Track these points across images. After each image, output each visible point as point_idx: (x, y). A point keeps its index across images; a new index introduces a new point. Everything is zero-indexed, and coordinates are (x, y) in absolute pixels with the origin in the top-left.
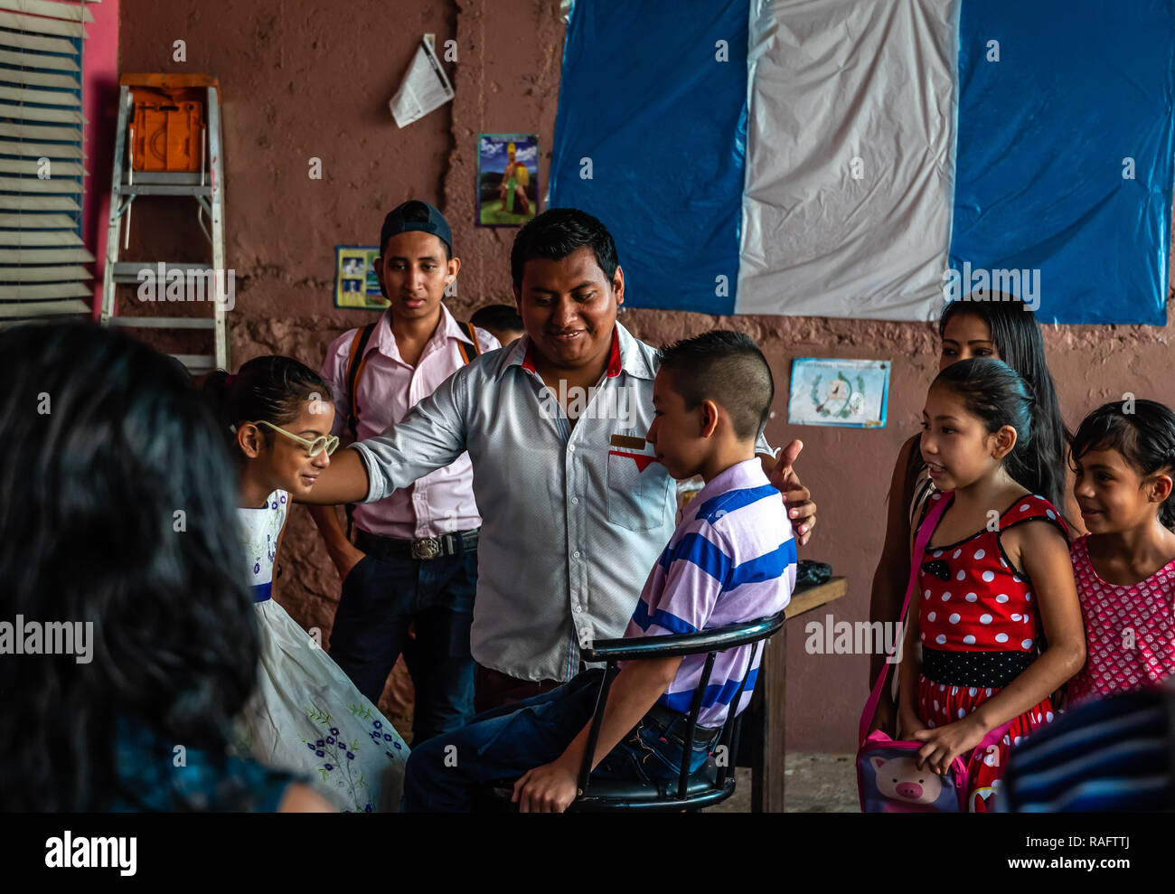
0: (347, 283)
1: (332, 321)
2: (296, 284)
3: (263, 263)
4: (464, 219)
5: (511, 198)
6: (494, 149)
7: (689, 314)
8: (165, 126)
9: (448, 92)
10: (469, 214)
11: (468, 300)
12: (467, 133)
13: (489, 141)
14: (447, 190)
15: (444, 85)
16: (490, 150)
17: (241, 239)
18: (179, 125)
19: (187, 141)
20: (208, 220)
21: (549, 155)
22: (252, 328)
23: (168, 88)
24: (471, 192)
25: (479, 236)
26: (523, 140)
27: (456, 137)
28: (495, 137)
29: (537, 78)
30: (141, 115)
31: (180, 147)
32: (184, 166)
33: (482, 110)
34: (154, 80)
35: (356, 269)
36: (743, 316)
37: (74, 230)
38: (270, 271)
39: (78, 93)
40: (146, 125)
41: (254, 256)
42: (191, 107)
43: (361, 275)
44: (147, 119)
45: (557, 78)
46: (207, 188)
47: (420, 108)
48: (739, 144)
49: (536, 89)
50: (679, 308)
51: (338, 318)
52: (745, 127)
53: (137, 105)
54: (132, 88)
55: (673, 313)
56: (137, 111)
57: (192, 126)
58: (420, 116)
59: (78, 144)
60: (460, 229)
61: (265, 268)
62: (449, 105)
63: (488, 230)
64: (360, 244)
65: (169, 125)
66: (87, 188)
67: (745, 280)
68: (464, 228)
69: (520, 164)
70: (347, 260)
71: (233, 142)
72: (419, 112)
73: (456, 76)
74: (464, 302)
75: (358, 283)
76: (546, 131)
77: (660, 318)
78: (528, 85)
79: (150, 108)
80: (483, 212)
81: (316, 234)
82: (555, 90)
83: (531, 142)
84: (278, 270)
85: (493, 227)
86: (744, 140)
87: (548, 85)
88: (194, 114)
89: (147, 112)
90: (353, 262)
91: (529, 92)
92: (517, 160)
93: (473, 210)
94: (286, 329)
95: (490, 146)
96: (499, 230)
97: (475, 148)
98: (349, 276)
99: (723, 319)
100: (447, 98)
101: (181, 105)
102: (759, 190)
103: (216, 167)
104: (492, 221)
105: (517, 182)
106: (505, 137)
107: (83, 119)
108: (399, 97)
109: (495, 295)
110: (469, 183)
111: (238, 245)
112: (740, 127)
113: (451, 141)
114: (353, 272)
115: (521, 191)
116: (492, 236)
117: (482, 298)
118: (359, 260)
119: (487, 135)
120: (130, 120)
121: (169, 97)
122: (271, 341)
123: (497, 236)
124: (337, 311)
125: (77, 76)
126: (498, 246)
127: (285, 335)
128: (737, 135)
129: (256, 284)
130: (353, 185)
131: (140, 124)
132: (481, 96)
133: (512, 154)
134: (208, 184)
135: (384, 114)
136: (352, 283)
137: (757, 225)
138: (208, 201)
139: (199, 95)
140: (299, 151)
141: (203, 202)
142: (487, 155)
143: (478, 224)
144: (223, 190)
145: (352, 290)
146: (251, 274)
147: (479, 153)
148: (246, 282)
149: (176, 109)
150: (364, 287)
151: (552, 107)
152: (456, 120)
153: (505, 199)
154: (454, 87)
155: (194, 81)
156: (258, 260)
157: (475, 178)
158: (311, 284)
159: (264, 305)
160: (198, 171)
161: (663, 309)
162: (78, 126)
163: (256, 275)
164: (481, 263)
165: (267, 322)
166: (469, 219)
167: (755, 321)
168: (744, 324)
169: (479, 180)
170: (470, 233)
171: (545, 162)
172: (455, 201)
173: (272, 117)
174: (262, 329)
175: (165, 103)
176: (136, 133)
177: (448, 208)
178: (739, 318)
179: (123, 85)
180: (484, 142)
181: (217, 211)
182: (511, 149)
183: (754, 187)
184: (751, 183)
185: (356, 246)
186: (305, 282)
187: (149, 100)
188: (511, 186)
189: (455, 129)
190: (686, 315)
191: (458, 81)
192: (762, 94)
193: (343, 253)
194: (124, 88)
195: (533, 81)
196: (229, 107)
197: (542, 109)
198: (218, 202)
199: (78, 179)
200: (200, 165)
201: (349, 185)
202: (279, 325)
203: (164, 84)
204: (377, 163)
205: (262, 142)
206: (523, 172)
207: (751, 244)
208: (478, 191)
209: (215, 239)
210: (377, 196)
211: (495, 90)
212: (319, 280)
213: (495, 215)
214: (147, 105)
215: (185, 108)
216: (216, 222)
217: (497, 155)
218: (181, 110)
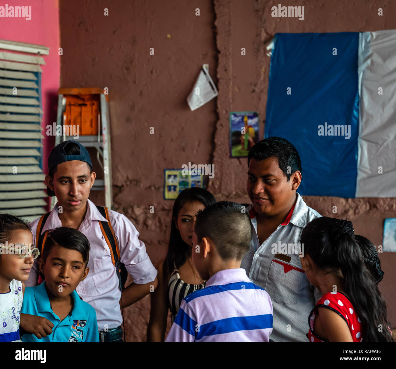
0: (169, 187)
1: (163, 207)
2: (146, 188)
3: (130, 178)
4: (224, 154)
5: (246, 143)
6: (237, 119)
7: (334, 198)
8: (80, 114)
9: (215, 92)
10: (227, 152)
11: (227, 194)
12: (224, 112)
13: (235, 116)
14: (216, 140)
15: (213, 89)
16: (236, 120)
17: (120, 167)
18: (87, 112)
19: (91, 121)
20: (101, 158)
21: (264, 122)
22: (125, 210)
23: (82, 95)
24: (227, 141)
25: (232, 163)
26: (251, 115)
27: (220, 114)
28: (238, 114)
29: (257, 84)
30: (69, 109)
31: (88, 124)
32: (90, 132)
33: (231, 101)
34: (75, 91)
35: (174, 181)
36: (360, 198)
37: (37, 165)
38: (133, 183)
39: (37, 99)
40: (72, 113)
41: (125, 176)
42: (93, 104)
43: (176, 183)
44: (72, 110)
45: (267, 84)
46: (101, 143)
47: (202, 100)
48: (355, 113)
49: (257, 90)
50: (329, 195)
51: (166, 205)
52: (358, 104)
53: (68, 104)
54: (65, 96)
55: (325, 198)
56: (67, 107)
57: (94, 113)
58: (202, 104)
59: (38, 123)
60: (222, 160)
61: (131, 181)
62: (216, 99)
63: (236, 160)
64: (176, 168)
65: (83, 113)
66: (43, 144)
67: (361, 180)
68: (224, 159)
69: (250, 126)
70: (169, 176)
71: (115, 121)
72: (201, 102)
73: (219, 84)
74: (225, 195)
75: (175, 187)
76: (262, 109)
77: (319, 200)
78: (253, 88)
79: (73, 105)
80: (233, 151)
81: (155, 164)
82: (266, 90)
83: (255, 115)
84: (137, 182)
85: (238, 158)
86: (358, 111)
87: (263, 87)
88: (95, 107)
89: (72, 107)
90: (172, 177)
91: (254, 91)
92: (249, 124)
93: (228, 150)
94: (141, 211)
95: (236, 118)
96: (241, 159)
97: (228, 119)
98: (170, 184)
99: (350, 200)
100: (213, 95)
101: (88, 103)
102: (367, 135)
103: (105, 132)
104: (238, 155)
105: (249, 135)
106: (242, 113)
107: (41, 111)
108: (191, 96)
109: (240, 191)
110: (226, 136)
111: (118, 170)
112: (356, 104)
113: (217, 117)
114: (172, 182)
115: (251, 140)
116: (238, 163)
117: (234, 193)
118: (175, 176)
119: (234, 113)
120: (64, 111)
121: (83, 100)
122: (134, 217)
123: (240, 163)
124: (166, 202)
125: (37, 90)
126: (241, 167)
127: (142, 213)
128: (354, 108)
129: (127, 189)
130: (171, 139)
131: (69, 114)
132: (230, 94)
133: (246, 122)
134: (101, 141)
135: (185, 104)
136: (172, 188)
137: (366, 153)
138: (102, 149)
139: (96, 98)
140: (146, 124)
141: (99, 150)
142: (234, 123)
143: (231, 157)
144: (110, 144)
145: (172, 191)
146: (124, 184)
147: (230, 122)
148: (123, 188)
149: (85, 105)
150: (178, 189)
151: (265, 98)
152: (219, 106)
153: (243, 144)
154: (218, 89)
155: (94, 91)
156: (128, 178)
157: (229, 134)
158: (153, 188)
159: (131, 199)
160: (97, 135)
161: (320, 195)
162: (38, 115)
163: (127, 185)
164: (233, 176)
165: (132, 208)
166: (227, 154)
167: (366, 201)
168: (360, 202)
169: (231, 135)
170: (227, 161)
171: (262, 125)
172: (220, 145)
173: (132, 107)
174: (130, 211)
175: (81, 102)
176: (67, 118)
177: (217, 149)
178: (358, 199)
179: (61, 94)
180: (232, 116)
181: (106, 154)
182: (246, 119)
183: (364, 134)
184: (362, 132)
185: (173, 169)
186: (150, 187)
187: (73, 101)
188: (246, 137)
189: (219, 110)
190: (332, 199)
191: (220, 87)
192: (366, 88)
193: (168, 173)
194: (61, 96)
195: (255, 85)
196: (112, 103)
197: (260, 99)
198: (106, 149)
199: (39, 140)
200: (97, 131)
201: (170, 139)
202: (138, 209)
203: (79, 93)
204: (183, 129)
205: (128, 120)
206: (251, 130)
207: (363, 162)
208: (231, 140)
209: (105, 168)
210: (183, 144)
211: (237, 90)
212: (157, 186)
213: (239, 152)
214: (72, 103)
215: (90, 105)
216: (106, 159)
217: (239, 122)
218: (88, 105)
